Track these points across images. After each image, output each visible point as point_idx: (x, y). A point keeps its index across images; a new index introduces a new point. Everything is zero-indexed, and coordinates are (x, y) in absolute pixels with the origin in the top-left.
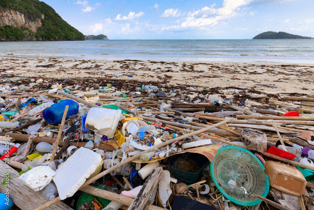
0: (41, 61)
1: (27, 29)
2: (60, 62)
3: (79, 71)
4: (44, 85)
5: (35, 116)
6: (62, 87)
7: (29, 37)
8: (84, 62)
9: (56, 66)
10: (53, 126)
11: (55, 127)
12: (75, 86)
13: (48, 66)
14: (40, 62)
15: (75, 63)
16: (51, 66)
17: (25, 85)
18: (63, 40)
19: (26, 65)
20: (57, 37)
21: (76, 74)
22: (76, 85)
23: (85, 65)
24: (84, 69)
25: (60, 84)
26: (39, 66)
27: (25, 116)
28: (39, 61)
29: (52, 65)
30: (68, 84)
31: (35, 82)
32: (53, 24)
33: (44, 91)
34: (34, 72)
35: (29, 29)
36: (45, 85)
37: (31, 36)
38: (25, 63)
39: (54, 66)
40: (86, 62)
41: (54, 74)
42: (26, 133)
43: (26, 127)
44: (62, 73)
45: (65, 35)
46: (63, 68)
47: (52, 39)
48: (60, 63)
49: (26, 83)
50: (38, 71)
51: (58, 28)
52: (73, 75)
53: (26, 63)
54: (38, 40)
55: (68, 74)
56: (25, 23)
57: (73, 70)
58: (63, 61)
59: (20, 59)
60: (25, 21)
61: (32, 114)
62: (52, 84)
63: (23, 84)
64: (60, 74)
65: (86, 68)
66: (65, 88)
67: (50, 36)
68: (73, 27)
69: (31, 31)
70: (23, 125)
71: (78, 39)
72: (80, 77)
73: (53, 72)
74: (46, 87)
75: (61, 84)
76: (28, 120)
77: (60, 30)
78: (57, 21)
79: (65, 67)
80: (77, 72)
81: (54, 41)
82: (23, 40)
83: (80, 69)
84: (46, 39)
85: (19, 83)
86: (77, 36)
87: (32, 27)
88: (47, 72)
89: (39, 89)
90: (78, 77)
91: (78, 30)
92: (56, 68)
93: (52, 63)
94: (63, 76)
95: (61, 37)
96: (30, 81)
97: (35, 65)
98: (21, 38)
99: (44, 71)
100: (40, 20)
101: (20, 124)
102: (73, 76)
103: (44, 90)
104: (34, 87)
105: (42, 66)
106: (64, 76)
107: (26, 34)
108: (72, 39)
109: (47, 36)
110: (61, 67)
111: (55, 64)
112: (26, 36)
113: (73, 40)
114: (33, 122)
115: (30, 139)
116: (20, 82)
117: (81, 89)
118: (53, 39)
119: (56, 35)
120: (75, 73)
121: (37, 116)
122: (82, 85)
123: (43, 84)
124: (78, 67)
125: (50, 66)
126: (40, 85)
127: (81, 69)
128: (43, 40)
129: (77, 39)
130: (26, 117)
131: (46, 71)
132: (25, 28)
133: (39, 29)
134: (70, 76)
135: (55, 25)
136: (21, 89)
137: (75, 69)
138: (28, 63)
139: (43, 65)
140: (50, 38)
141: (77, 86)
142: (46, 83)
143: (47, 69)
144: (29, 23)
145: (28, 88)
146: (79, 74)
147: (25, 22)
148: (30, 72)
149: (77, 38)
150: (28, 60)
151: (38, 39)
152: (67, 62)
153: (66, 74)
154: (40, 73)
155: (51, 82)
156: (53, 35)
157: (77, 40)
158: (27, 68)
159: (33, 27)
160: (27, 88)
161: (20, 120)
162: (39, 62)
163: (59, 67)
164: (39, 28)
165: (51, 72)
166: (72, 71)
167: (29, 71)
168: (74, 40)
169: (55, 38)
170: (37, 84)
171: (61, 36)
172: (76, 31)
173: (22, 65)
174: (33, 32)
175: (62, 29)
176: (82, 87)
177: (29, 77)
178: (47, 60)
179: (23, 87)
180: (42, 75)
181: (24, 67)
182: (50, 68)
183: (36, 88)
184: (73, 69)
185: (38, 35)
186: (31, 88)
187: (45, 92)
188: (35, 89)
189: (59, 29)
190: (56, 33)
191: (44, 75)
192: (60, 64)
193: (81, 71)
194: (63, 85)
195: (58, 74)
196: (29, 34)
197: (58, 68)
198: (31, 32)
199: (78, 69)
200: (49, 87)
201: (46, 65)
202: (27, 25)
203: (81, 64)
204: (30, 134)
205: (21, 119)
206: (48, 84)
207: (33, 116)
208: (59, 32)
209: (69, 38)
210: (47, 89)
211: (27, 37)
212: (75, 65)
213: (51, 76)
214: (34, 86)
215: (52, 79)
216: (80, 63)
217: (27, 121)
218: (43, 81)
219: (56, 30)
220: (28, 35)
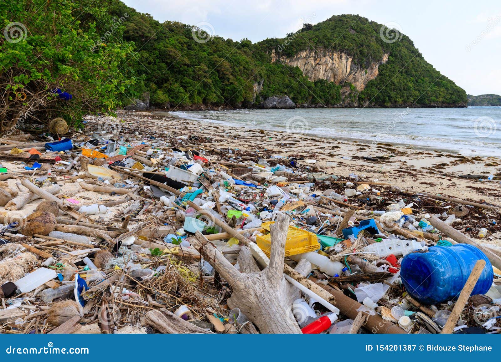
0: (362, 147)
1: (349, 85)
2: (401, 154)
3: (450, 180)
4: (372, 198)
5: (375, 262)
6: (413, 211)
7: (347, 101)
8: (463, 159)
9: (391, 162)
10: (417, 304)
11: (422, 308)
12: (447, 216)
13: (375, 160)
14: (361, 149)
15: (438, 161)
16: (383, 159)
17: (336, 192)
18: (412, 106)
19: (335, 153)
20: (400, 100)
21: (444, 186)
22: (449, 214)
23: (465, 169)
24: (461, 177)
25: (407, 203)
26: (357, 158)
27: (355, 255)
28: (359, 147)
29: (385, 158)
30: (427, 208)
31: (354, 188)
32: (401, 72)
33: (371, 211)
34: (350, 168)
35: (353, 85)
36: (374, 199)
37: (351, 98)
38: (334, 148)
39: (389, 162)
40: (468, 160)
41: (389, 179)
42: (354, 297)
43: (355, 281)
44: (407, 180)
45: (419, 94)
46: (408, 168)
47: (389, 104)
48: (402, 157)
49: (338, 187)
50: (357, 167)
51: (408, 79)
52: (435, 188)
53: (336, 150)
54: (360, 106)
55: (422, 183)
56: (350, 74)
57: (432, 175)
58: (409, 153)
59: (325, 141)
60: (351, 70)
61: (369, 257)
62: (390, 200)
63: (333, 188)
64: (403, 181)
65: (468, 177)
66: (419, 216)
67: (387, 98)
68: (443, 76)
69: (355, 88)
70: (348, 273)
71: (449, 104)
72: (453, 197)
73: (388, 174)
74: (375, 204)
75: (411, 205)
76: (360, 267)
77: (411, 85)
78: (411, 65)
79: (414, 166)
80: (446, 182)
81: (391, 107)
82: (335, 106)
83: (452, 175)
84: (376, 103)
85: (326, 185)
86: (448, 96)
87: (358, 81)
88: (375, 172)
89: (361, 206)
90: (449, 196)
91: (454, 83)
92: (392, 167)
93: (385, 153)
94: (410, 186)
95: (408, 99)
96: (345, 184)
97: (352, 154)
98: (333, 102)
99: (370, 168)
100: (377, 66)
101: (343, 270)
102: (437, 191)
103: (370, 209)
104: (351, 199)
105: (363, 158)
106: (412, 187)
107: (344, 93)
108: (433, 104)
109: (379, 98)
110: (404, 166)
111: (391, 158)
112: (343, 97)
113: (434, 107)
114: (371, 277)
115: (360, 314)
116: (327, 183)
117: (464, 230)
118: (392, 103)
119: (398, 96)
120: (441, 184)
121: (379, 265)
122: (464, 218)
123: (370, 195)
124: (447, 170)
125: (379, 160)
126: (363, 197)
127: (455, 177)
128: (369, 107)
129: (447, 103)
130: (359, 260)
131: (373, 169)
132: (346, 82)
133: (370, 84)
134: (428, 189)
135: (404, 74)
136: (328, 197)
137: (438, 176)
138: (338, 149)
139: (365, 156)
140: (384, 101)
141: (452, 219)
142: (376, 195)
143: (373, 165)
144: (356, 72)
145: (340, 198)
146: (452, 188)
147: (350, 72)
148: (342, 168)
149: (448, 101)
150: (339, 143)
151: (362, 103)
152: (420, 156)
153: (417, 184)
154: (360, 171)
155: (387, 195)
156: (393, 94)
157: (446, 107)
158: (338, 159)
159: (360, 80)
160: (338, 199)
161: (346, 260)
162: (358, 150)
163: (400, 164)
164: (371, 81)
165: (383, 173)
166: (432, 179)
167: (340, 164)
168: (438, 107)
169: (396, 102)
170: (358, 193)
171: (411, 98)
172: (449, 85)
173: (328, 151)
174: (356, 91)
175: (417, 81)
176: (466, 223)
177: (342, 177)
178: (374, 147)
179: (331, 193)
180: (364, 176)
181: (332, 155)
182: (379, 165)
183: (354, 201)
184: (432, 173)
185: (363, 97)
186: (345, 201)
187: (371, 214)
188: (353, 204)
189: (409, 81)
190: (400, 90)
191: (367, 178)
192: (402, 159)
193: (455, 180)
194: (414, 206)
195: (399, 179)
196: (349, 94)
197: (397, 166)
198: (353, 89)
199: (445, 175)
200: (383, 206)
201: (372, 156)
202: (351, 77)
203: (454, 164)
204: (362, 303)
205: (350, 260)
206: (380, 198)
207: (371, 261)
208: (408, 89)
209: (427, 102)
210: (377, 209)
211: (344, 100)
212: (438, 164)
213: (383, 182)
214: (352, 197)
215: (386, 188)
216: (451, 162)
217: (358, 268)
218: (369, 190)
219: (403, 84)
220: (346, 97)
